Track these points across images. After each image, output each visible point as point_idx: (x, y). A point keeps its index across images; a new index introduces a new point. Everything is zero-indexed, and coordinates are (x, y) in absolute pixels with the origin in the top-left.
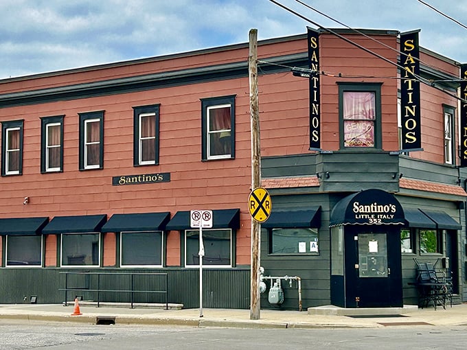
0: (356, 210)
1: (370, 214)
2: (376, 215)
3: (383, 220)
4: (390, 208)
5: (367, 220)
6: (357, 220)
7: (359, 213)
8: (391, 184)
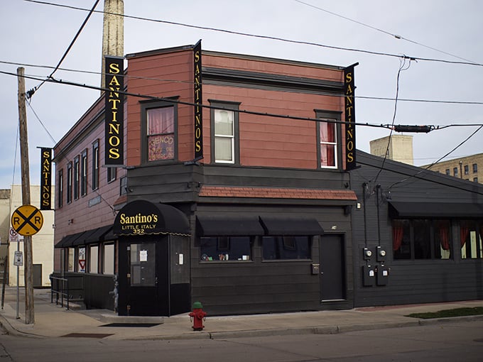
0: (123, 221)
1: (135, 225)
2: (140, 225)
3: (146, 230)
4: (153, 218)
5: (133, 231)
6: (123, 231)
7: (125, 225)
8: (186, 194)
